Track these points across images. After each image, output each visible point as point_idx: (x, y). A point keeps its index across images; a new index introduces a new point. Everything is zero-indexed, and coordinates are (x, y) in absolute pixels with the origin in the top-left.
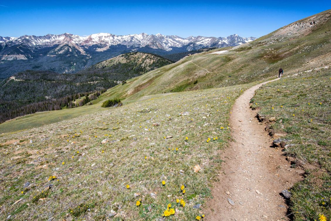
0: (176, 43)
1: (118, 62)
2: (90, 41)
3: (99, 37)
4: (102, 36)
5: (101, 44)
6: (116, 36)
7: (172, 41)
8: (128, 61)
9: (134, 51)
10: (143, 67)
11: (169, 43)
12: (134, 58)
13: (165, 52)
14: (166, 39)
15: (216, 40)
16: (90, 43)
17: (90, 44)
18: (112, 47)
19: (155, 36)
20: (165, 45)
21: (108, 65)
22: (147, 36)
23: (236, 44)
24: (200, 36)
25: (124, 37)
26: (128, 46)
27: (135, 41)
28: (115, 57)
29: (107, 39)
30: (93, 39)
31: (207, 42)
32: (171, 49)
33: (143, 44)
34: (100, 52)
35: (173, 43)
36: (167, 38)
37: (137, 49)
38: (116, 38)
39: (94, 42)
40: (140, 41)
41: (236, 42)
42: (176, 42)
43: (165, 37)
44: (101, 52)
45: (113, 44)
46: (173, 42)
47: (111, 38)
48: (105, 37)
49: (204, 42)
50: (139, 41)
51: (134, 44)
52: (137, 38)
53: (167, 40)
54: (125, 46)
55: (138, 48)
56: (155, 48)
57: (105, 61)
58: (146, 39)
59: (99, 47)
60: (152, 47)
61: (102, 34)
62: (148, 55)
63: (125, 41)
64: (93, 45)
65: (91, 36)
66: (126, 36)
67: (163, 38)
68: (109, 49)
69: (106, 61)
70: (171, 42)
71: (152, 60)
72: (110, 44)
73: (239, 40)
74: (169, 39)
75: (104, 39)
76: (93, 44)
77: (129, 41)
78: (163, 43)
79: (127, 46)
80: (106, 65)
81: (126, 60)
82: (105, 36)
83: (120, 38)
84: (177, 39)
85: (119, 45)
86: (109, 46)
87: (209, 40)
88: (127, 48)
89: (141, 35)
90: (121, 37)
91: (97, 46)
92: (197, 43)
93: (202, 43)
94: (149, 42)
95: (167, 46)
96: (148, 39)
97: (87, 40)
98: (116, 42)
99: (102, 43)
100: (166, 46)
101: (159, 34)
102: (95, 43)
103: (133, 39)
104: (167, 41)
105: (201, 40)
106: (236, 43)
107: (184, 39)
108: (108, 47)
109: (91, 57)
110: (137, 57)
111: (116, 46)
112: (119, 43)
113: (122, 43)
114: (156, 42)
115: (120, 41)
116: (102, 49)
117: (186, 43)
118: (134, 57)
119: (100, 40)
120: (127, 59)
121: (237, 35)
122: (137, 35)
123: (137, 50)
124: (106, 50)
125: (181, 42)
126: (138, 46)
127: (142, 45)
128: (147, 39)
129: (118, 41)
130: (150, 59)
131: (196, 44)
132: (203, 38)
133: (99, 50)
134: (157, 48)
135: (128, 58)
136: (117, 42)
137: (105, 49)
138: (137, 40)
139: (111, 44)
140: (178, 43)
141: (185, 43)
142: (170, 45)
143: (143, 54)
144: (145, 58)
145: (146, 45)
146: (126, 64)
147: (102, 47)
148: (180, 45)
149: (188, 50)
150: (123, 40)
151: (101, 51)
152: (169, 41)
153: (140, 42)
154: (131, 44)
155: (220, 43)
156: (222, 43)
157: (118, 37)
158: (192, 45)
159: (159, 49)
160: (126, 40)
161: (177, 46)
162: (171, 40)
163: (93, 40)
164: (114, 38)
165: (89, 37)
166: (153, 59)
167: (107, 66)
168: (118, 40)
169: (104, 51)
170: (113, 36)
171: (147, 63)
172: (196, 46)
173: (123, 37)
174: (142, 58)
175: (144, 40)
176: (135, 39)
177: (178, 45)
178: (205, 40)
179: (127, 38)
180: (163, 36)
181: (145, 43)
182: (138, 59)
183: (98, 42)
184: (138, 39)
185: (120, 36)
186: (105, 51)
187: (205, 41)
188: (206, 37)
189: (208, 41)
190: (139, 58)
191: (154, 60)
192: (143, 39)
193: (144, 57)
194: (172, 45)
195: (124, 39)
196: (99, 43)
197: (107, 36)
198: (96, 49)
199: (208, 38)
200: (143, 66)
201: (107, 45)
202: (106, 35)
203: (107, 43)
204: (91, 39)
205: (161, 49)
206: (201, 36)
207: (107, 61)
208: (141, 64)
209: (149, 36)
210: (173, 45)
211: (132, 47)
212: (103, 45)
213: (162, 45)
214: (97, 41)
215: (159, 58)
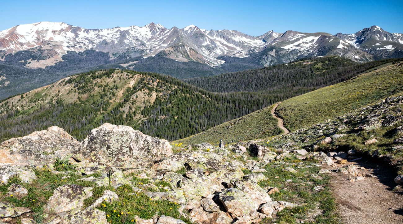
0: (235, 49)
1: (56, 98)
2: (11, 41)
3: (38, 32)
4: (47, 30)
5: (40, 50)
6: (83, 30)
7: (225, 43)
8: (84, 96)
9: (127, 67)
10: (124, 116)
11: (216, 47)
12: (101, 86)
13: (207, 69)
14: (211, 38)
15: (331, 40)
16: (12, 47)
17: (13, 50)
18: (70, 58)
19: (183, 30)
20: (207, 52)
21: (26, 108)
22: (163, 30)
23: (378, 49)
24: (291, 31)
25: (104, 33)
26: (113, 55)
27: (131, 43)
28: (50, 86)
29: (58, 38)
30: (22, 36)
31: (310, 44)
32: (223, 62)
33: (151, 50)
34: (34, 70)
35: (226, 48)
36: (212, 36)
37: (135, 62)
38: (82, 34)
39: (22, 44)
40: (145, 42)
41: (378, 44)
42: (234, 46)
43: (208, 32)
44: (40, 69)
45: (73, 49)
46: (227, 46)
47: (71, 35)
48: (54, 32)
49: (302, 45)
50: (141, 42)
51: (128, 49)
52: (138, 35)
53: (211, 40)
54: (105, 55)
55: (136, 59)
56: (181, 59)
57: (18, 97)
58: (160, 38)
59: (34, 58)
60: (172, 57)
61: (44, 25)
62: (143, 80)
63: (105, 43)
64: (20, 52)
65: (15, 29)
66: (110, 32)
67: (202, 35)
68: (61, 62)
69: (22, 97)
70: (223, 44)
71: (154, 94)
72: (65, 49)
73: (385, 39)
74: (217, 39)
75: (51, 38)
76: (21, 49)
77: (116, 42)
78: (204, 49)
79: (111, 56)
80: (20, 109)
81: (77, 94)
82: (55, 29)
83: (92, 35)
84: (237, 39)
85: (89, 52)
86: (61, 55)
87: (313, 40)
88: (111, 59)
89: (148, 29)
90: (97, 32)
91: (29, 55)
92: (287, 47)
93: (297, 48)
94: (165, 45)
95: (213, 54)
96: (165, 39)
97: (4, 39)
98: (82, 45)
99: (44, 47)
100: (209, 55)
101: (193, 26)
102: (25, 48)
103: (127, 37)
104: (212, 42)
105: (293, 39)
106: (379, 47)
107: (253, 38)
108: (59, 58)
109: (7, 83)
110: (111, 85)
111: (81, 54)
112: (90, 47)
113: (97, 48)
114: (184, 46)
115: (93, 43)
116: (42, 62)
117: (259, 48)
118: (103, 83)
119: (39, 40)
120: (80, 91)
121: (378, 28)
122: (137, 27)
123: (134, 64)
124: (54, 65)
125: (246, 44)
126: (138, 55)
127: (148, 51)
128: (163, 38)
129: (86, 42)
130: (147, 91)
131: (283, 49)
132: (299, 36)
133: (33, 64)
134: (186, 60)
135: (83, 87)
136: (84, 44)
137: (50, 62)
138: (137, 40)
139: (67, 49)
140: (239, 49)
141: (255, 48)
142: (219, 52)
143: (131, 76)
144: (135, 88)
145: (157, 53)
146: (75, 104)
147: (44, 58)
148: (244, 52)
149: (263, 65)
150: (101, 40)
151: (40, 67)
152: (218, 43)
153: (143, 44)
154: (122, 50)
155: (340, 46)
156: (346, 47)
157: (87, 32)
158: (273, 53)
159: (191, 62)
160: (108, 40)
161: (237, 55)
162: (222, 40)
163: (21, 40)
164: (77, 36)
165: (9, 32)
166: (156, 91)
167: (21, 112)
168: (89, 40)
169: (47, 67)
170: (75, 30)
171: (138, 104)
172: (284, 55)
173: (101, 33)
174: (126, 87)
175: (154, 41)
176: (131, 39)
177: (239, 52)
178: (304, 40)
179: (110, 36)
180: (202, 30)
181: (157, 48)
182: (115, 91)
183: (35, 44)
184: (140, 38)
185: (94, 30)
186: (51, 67)
187: (303, 42)
188: (306, 34)
189: (310, 42)
190: (116, 89)
191: (160, 94)
192: (152, 38)
193: (132, 83)
194: (223, 53)
195: (104, 38)
196: (37, 46)
197: (59, 29)
198: (26, 63)
199: (310, 35)
200: (127, 111)
201: (56, 53)
202: (57, 26)
203: (58, 48)
204: (13, 35)
205: (197, 63)
206: (293, 30)
207: (24, 95)
208: (121, 105)
209: (168, 30)
210: (227, 53)
211: (123, 57)
212: (46, 52)
213: (199, 51)
214: (30, 42)
215: (174, 87)
